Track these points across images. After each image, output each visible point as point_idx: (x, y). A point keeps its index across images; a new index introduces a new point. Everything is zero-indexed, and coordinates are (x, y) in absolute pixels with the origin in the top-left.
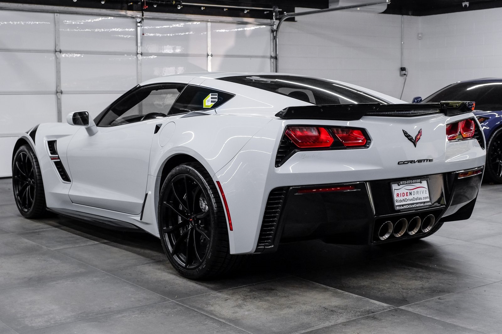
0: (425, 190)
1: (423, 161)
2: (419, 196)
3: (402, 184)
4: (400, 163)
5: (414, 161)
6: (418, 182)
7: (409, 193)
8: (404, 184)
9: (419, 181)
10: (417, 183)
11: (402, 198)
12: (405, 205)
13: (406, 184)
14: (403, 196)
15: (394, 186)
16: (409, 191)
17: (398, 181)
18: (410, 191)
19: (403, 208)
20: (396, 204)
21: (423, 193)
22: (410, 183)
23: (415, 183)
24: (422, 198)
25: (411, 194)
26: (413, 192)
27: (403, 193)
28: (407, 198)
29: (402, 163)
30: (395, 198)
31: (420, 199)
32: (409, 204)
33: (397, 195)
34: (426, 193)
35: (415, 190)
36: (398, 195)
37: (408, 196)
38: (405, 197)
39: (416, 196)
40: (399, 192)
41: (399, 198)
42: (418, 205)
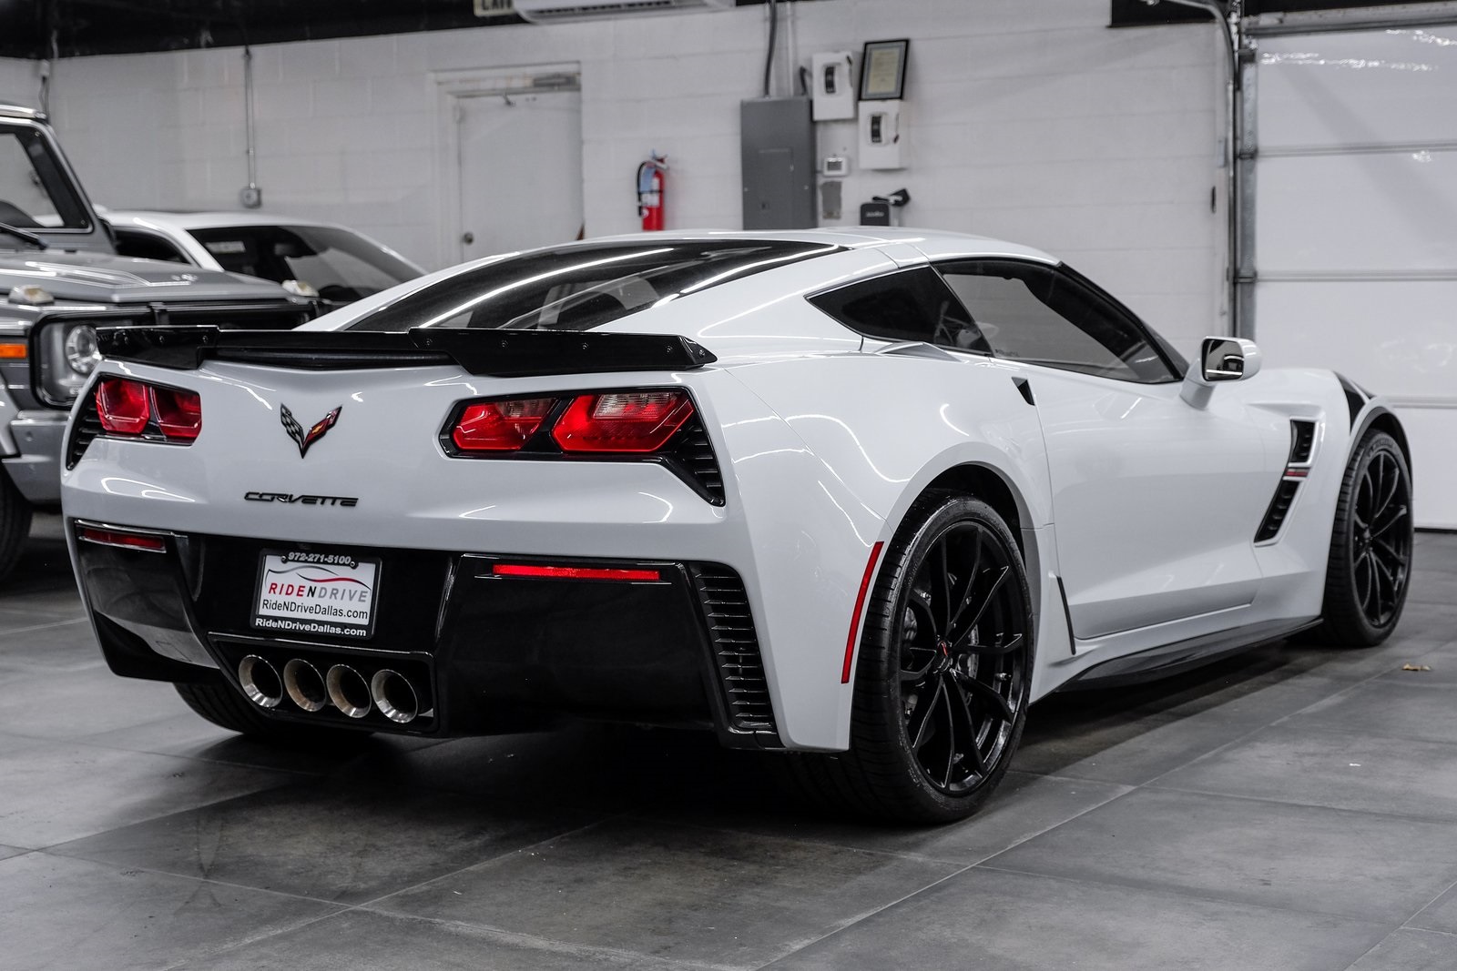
0: (362, 592)
1: (319, 501)
2: (337, 604)
3: (293, 560)
4: (251, 496)
5: (291, 496)
6: (344, 564)
7: (307, 590)
8: (298, 561)
9: (347, 560)
10: (338, 564)
11: (282, 599)
12: (283, 619)
13: (306, 561)
14: (287, 594)
15: (272, 562)
16: (308, 584)
17: (284, 548)
18: (313, 585)
19: (274, 625)
20: (263, 611)
21: (351, 598)
22: (318, 562)
23: (333, 563)
24: (345, 613)
25: (312, 592)
26: (322, 588)
27: (289, 586)
28: (298, 601)
29: (257, 497)
30: (265, 594)
31: (339, 612)
32: (294, 620)
33: (271, 588)
34: (360, 600)
35: (329, 586)
36: (273, 587)
37: (301, 595)
38: (293, 598)
39: (325, 603)
40: (279, 579)
41: (273, 598)
42: (321, 629)
